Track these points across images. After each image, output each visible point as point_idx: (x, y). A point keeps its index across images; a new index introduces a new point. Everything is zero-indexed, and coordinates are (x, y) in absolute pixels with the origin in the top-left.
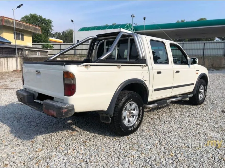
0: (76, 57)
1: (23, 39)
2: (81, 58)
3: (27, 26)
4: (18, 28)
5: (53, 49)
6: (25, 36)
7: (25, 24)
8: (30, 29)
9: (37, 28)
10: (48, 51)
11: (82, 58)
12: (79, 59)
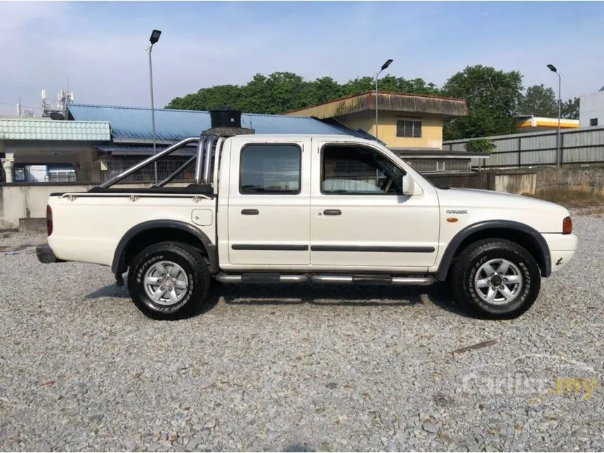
0: (561, 171)
1: (418, 134)
2: (575, 172)
3: (428, 102)
4: (403, 110)
5: (494, 150)
6: (425, 125)
7: (422, 98)
8: (434, 107)
9: (454, 103)
10: (470, 159)
11: (580, 172)
12: (570, 175)
